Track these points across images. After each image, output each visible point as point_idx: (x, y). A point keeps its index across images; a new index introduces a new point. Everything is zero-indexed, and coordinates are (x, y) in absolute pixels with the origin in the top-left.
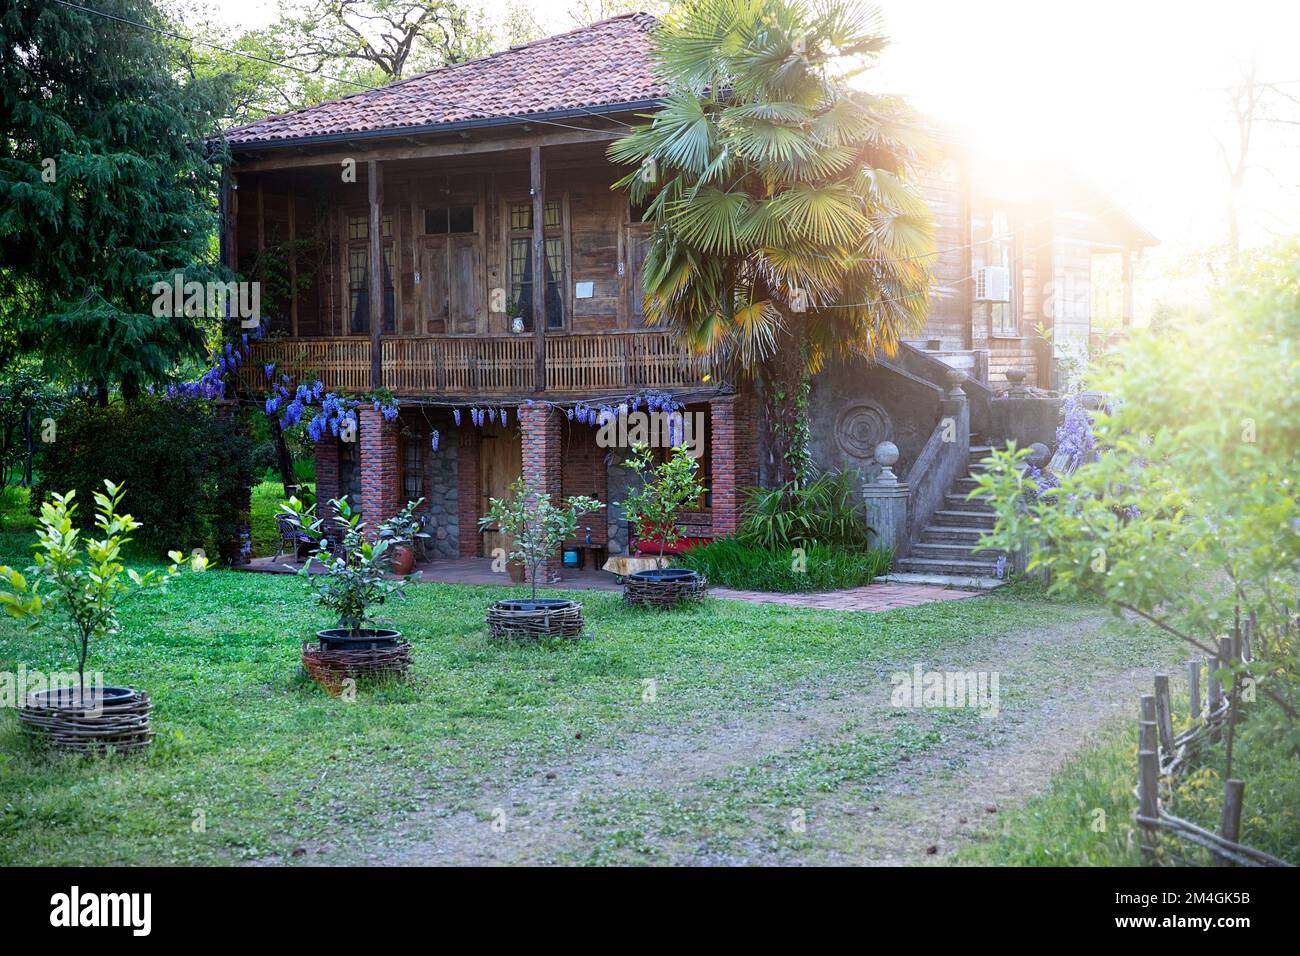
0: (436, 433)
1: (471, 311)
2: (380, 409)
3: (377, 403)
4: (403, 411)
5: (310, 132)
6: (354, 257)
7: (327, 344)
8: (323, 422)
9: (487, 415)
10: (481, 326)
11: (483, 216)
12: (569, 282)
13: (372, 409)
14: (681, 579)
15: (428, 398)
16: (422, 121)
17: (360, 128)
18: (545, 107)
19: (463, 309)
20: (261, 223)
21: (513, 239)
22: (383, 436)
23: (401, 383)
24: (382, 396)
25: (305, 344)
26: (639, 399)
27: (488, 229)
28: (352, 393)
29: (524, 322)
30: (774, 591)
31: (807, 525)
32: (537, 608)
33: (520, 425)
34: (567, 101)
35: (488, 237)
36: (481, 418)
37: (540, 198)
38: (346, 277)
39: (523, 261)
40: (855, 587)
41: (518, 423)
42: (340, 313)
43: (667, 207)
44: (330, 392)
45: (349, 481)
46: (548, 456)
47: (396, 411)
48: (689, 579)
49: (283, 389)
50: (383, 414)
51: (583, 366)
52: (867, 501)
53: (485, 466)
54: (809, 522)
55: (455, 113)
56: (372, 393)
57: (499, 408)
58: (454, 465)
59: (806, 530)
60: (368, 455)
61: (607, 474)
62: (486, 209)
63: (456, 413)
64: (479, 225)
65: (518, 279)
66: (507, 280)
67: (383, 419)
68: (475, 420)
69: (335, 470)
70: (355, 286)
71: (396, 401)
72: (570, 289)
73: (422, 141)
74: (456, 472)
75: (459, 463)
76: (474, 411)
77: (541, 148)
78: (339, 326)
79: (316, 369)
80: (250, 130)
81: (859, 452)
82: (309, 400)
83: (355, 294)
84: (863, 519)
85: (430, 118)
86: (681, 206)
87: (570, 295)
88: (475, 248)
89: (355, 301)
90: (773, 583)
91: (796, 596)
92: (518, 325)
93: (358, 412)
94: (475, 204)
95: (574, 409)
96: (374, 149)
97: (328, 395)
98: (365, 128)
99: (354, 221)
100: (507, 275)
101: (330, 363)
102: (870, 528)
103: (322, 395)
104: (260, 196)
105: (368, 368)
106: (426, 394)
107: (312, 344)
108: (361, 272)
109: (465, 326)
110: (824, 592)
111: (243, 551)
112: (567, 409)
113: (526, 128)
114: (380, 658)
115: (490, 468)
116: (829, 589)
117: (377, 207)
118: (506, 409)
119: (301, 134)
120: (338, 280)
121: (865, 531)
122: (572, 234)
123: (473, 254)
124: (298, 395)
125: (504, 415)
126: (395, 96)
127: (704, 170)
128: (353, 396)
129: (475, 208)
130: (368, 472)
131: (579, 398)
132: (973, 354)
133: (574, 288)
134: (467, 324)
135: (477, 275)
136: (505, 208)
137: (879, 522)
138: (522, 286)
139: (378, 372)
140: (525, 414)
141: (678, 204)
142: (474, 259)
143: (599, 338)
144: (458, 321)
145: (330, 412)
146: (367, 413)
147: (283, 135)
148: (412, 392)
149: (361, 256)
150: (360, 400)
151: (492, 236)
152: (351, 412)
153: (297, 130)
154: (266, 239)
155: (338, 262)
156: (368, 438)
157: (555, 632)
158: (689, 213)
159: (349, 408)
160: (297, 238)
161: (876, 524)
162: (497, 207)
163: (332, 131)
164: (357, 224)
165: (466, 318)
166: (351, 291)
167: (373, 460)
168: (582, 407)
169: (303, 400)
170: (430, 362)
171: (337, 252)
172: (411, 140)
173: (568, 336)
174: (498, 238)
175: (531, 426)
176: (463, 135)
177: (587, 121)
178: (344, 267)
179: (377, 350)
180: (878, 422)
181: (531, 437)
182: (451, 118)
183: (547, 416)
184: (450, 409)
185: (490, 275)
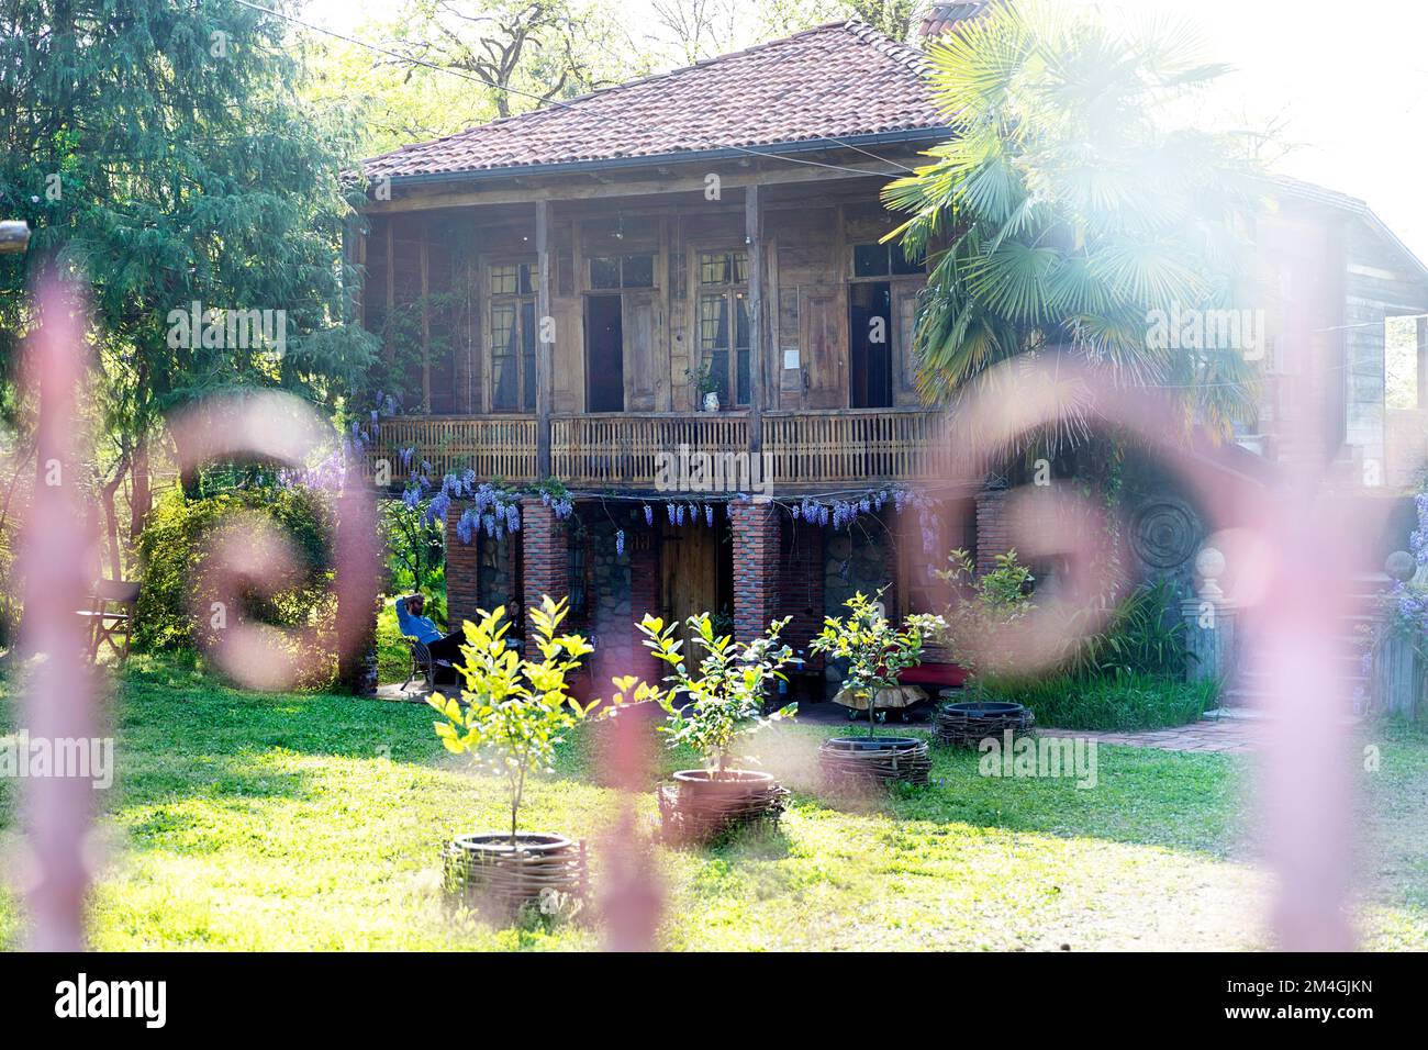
0: (620, 534)
1: (648, 384)
2: (549, 504)
3: (547, 497)
4: (579, 507)
5: (465, 165)
6: (497, 317)
7: (480, 423)
8: (476, 519)
9: (687, 512)
10: (662, 400)
11: (666, 266)
12: (776, 348)
13: (540, 504)
14: (1008, 714)
15: (611, 491)
16: (610, 154)
17: (529, 161)
18: (768, 138)
19: (639, 380)
20: (390, 276)
21: (703, 296)
22: (553, 536)
23: (575, 472)
24: (553, 488)
25: (451, 424)
26: (883, 494)
27: (672, 282)
28: (513, 484)
29: (719, 398)
30: (1091, 729)
31: (1118, 649)
32: (883, 748)
33: (731, 525)
34: (794, 131)
35: (672, 295)
36: (680, 516)
37: (757, 248)
38: (488, 341)
39: (716, 323)
40: (1183, 725)
41: (729, 522)
42: (480, 384)
43: (960, 264)
44: (485, 483)
45: (490, 591)
46: (766, 563)
47: (569, 507)
48: (1016, 714)
49: (422, 478)
50: (554, 510)
51: (811, 453)
52: (1187, 620)
53: (666, 575)
54: (1121, 645)
55: (650, 144)
56: (538, 484)
57: (702, 504)
58: (627, 573)
59: (1116, 654)
60: (534, 560)
61: (824, 586)
62: (670, 261)
63: (648, 510)
64: (661, 277)
65: (709, 345)
66: (696, 346)
67: (554, 516)
68: (671, 518)
69: (473, 578)
70: (499, 352)
71: (569, 495)
72: (776, 358)
73: (607, 178)
74: (628, 581)
75: (633, 570)
76: (671, 507)
77: (759, 187)
78: (478, 400)
79: (466, 454)
80: (385, 162)
81: (1159, 560)
82: (458, 492)
83: (498, 362)
84: (1182, 642)
85: (621, 149)
86: (977, 264)
87: (776, 365)
88: (655, 306)
89: (498, 370)
90: (1091, 720)
91: (1119, 735)
92: (712, 401)
93: (520, 508)
94: (658, 252)
95: (800, 505)
96: (544, 187)
97: (481, 487)
98: (536, 162)
99: (498, 272)
100: (695, 340)
101: (484, 446)
102: (1190, 653)
103: (474, 486)
104: (390, 241)
105: (533, 454)
106: (608, 486)
107: (461, 423)
108: (506, 334)
109: (641, 401)
110: (1150, 730)
111: (369, 677)
112: (791, 505)
113: (744, 163)
114: (755, 805)
115: (673, 576)
116: (1157, 728)
117: (547, 256)
118: (711, 505)
119: (453, 167)
120: (478, 344)
121: (1184, 656)
122: (779, 290)
123: (652, 312)
124: (445, 486)
125: (709, 512)
126: (561, 121)
127: (1005, 220)
128: (514, 488)
129: (655, 257)
130: (533, 581)
131: (807, 492)
132: (1260, 440)
133: (781, 356)
134: (644, 399)
135: (657, 339)
136: (694, 259)
137: (1202, 646)
138: (714, 353)
139: (546, 459)
140: (738, 511)
141: (973, 262)
142: (653, 321)
143: (833, 420)
144: (633, 396)
145: (485, 507)
146: (532, 508)
147: (431, 168)
148: (590, 483)
149: (506, 315)
150: (522, 492)
151: (677, 290)
152: (513, 507)
153: (445, 163)
154: (396, 294)
155: (477, 322)
156: (533, 539)
157: (904, 776)
158: (988, 272)
159: (509, 503)
160: (430, 292)
161: (1198, 648)
162: (683, 256)
163: (493, 165)
164: (502, 276)
165: (642, 392)
166: (494, 357)
167: (541, 566)
168: (811, 504)
169: (451, 492)
170: (614, 447)
171: (477, 310)
172: (594, 175)
173: (792, 416)
174: (684, 295)
175: (745, 526)
176: (663, 171)
177: (823, 156)
178: (486, 329)
179: (545, 432)
180: (1183, 522)
181: (745, 539)
182: (648, 150)
183: (766, 514)
184: (639, 506)
185: (674, 340)
